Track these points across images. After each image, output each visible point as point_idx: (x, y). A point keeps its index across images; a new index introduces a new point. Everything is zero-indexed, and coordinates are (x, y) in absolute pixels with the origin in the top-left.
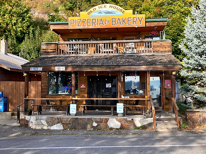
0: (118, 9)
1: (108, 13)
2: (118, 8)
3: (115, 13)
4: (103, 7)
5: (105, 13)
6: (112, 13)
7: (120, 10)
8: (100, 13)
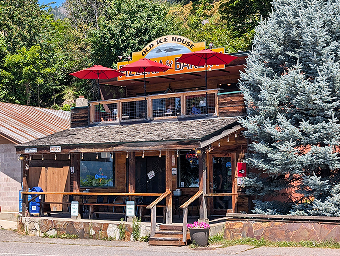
0: (184, 43)
1: (171, 50)
2: (184, 40)
3: (180, 50)
4: (164, 40)
5: (166, 50)
6: (175, 50)
7: (187, 43)
8: (159, 51)
